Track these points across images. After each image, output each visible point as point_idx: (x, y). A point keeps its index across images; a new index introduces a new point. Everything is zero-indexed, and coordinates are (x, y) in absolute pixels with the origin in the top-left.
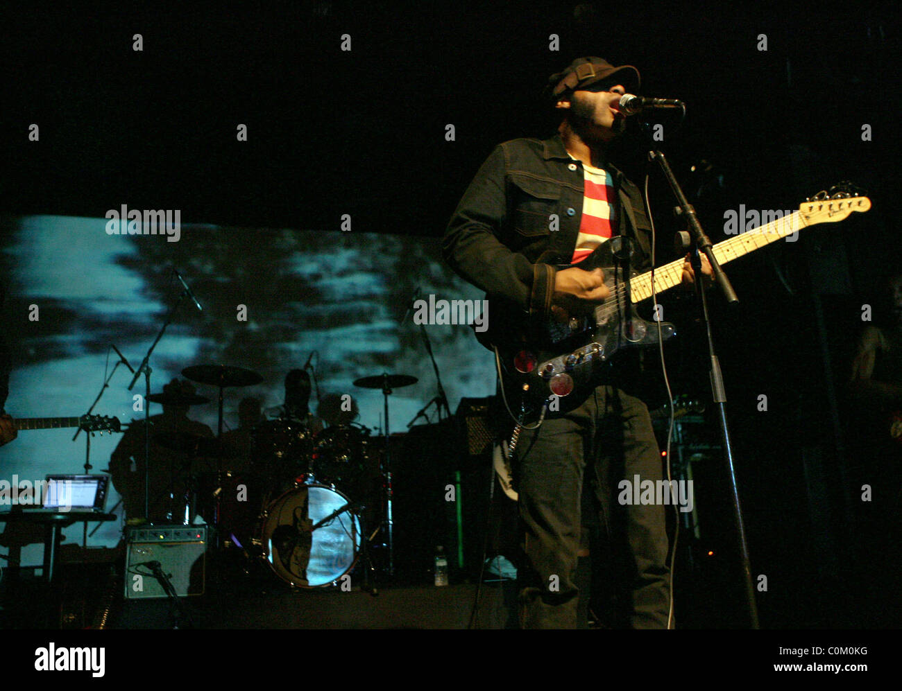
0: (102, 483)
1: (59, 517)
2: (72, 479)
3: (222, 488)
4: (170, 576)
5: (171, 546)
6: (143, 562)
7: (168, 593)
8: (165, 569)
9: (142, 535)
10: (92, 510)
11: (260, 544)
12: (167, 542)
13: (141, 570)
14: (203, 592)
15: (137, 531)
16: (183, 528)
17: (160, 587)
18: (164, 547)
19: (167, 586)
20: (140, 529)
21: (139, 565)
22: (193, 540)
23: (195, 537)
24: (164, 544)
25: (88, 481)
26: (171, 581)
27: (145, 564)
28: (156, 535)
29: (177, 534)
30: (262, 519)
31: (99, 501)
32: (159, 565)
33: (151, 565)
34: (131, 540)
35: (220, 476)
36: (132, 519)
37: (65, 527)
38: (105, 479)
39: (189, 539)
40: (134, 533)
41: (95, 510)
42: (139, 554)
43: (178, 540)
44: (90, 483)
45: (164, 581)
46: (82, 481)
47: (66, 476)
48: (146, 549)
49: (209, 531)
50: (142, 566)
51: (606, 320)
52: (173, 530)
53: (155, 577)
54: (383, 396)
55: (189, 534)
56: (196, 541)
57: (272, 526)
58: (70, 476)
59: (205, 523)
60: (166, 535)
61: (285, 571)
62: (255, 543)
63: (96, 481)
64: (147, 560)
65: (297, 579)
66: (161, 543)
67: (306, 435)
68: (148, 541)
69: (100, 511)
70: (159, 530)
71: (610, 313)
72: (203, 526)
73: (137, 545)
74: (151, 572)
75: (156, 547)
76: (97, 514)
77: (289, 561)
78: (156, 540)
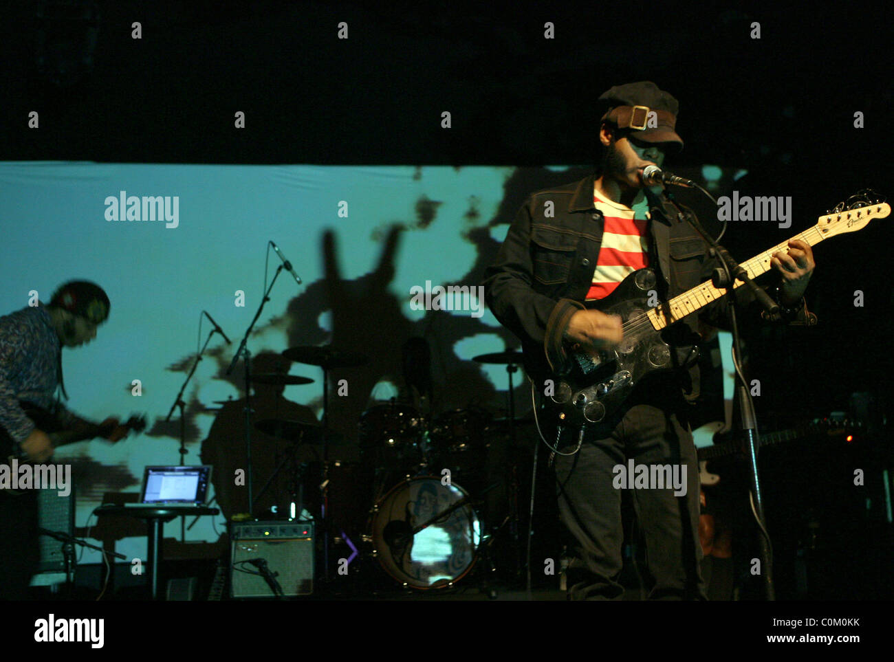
0: (203, 475)
1: (162, 512)
2: (173, 470)
3: (330, 480)
4: (276, 574)
5: (277, 543)
6: (249, 558)
7: (275, 592)
8: (272, 567)
9: (247, 531)
10: (195, 505)
11: (371, 540)
12: (273, 539)
13: (247, 567)
14: (311, 592)
15: (242, 527)
16: (288, 524)
17: (266, 587)
18: (270, 543)
19: (274, 586)
20: (244, 524)
21: (244, 562)
22: (300, 537)
23: (301, 534)
24: (269, 541)
25: (188, 473)
26: (278, 579)
27: (251, 562)
28: (261, 531)
29: (283, 531)
30: (372, 514)
31: (201, 494)
32: (265, 563)
33: (258, 563)
34: (236, 537)
35: (327, 467)
36: (236, 515)
37: (167, 521)
38: (206, 470)
39: (295, 536)
40: (239, 529)
41: (198, 504)
42: (243, 551)
43: (284, 536)
44: (190, 475)
45: (271, 579)
46: (182, 473)
47: (166, 468)
48: (252, 546)
49: (316, 528)
50: (248, 564)
51: (632, 348)
52: (278, 526)
53: (261, 575)
54: (507, 375)
55: (295, 531)
56: (304, 538)
57: (383, 522)
58: (170, 468)
59: (311, 517)
60: (271, 531)
61: (398, 571)
62: (365, 540)
63: (196, 473)
64: (254, 557)
65: (411, 580)
66: (266, 540)
67: (419, 422)
68: (254, 537)
69: (203, 505)
70: (265, 526)
71: (636, 341)
72: (310, 521)
73: (242, 542)
74: (256, 569)
75: (262, 543)
76: (199, 509)
77: (401, 559)
78: (261, 537)
